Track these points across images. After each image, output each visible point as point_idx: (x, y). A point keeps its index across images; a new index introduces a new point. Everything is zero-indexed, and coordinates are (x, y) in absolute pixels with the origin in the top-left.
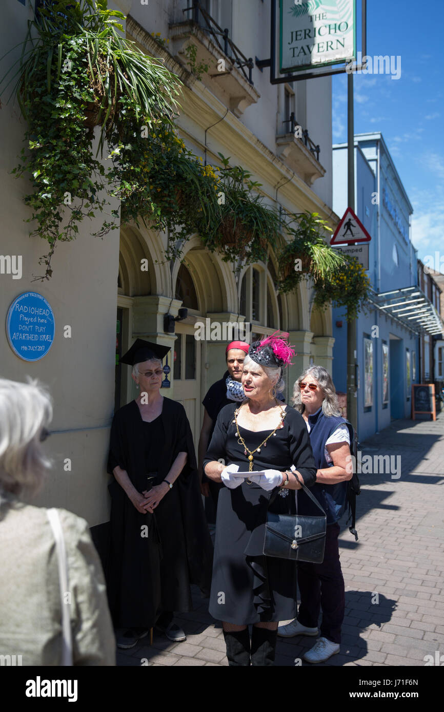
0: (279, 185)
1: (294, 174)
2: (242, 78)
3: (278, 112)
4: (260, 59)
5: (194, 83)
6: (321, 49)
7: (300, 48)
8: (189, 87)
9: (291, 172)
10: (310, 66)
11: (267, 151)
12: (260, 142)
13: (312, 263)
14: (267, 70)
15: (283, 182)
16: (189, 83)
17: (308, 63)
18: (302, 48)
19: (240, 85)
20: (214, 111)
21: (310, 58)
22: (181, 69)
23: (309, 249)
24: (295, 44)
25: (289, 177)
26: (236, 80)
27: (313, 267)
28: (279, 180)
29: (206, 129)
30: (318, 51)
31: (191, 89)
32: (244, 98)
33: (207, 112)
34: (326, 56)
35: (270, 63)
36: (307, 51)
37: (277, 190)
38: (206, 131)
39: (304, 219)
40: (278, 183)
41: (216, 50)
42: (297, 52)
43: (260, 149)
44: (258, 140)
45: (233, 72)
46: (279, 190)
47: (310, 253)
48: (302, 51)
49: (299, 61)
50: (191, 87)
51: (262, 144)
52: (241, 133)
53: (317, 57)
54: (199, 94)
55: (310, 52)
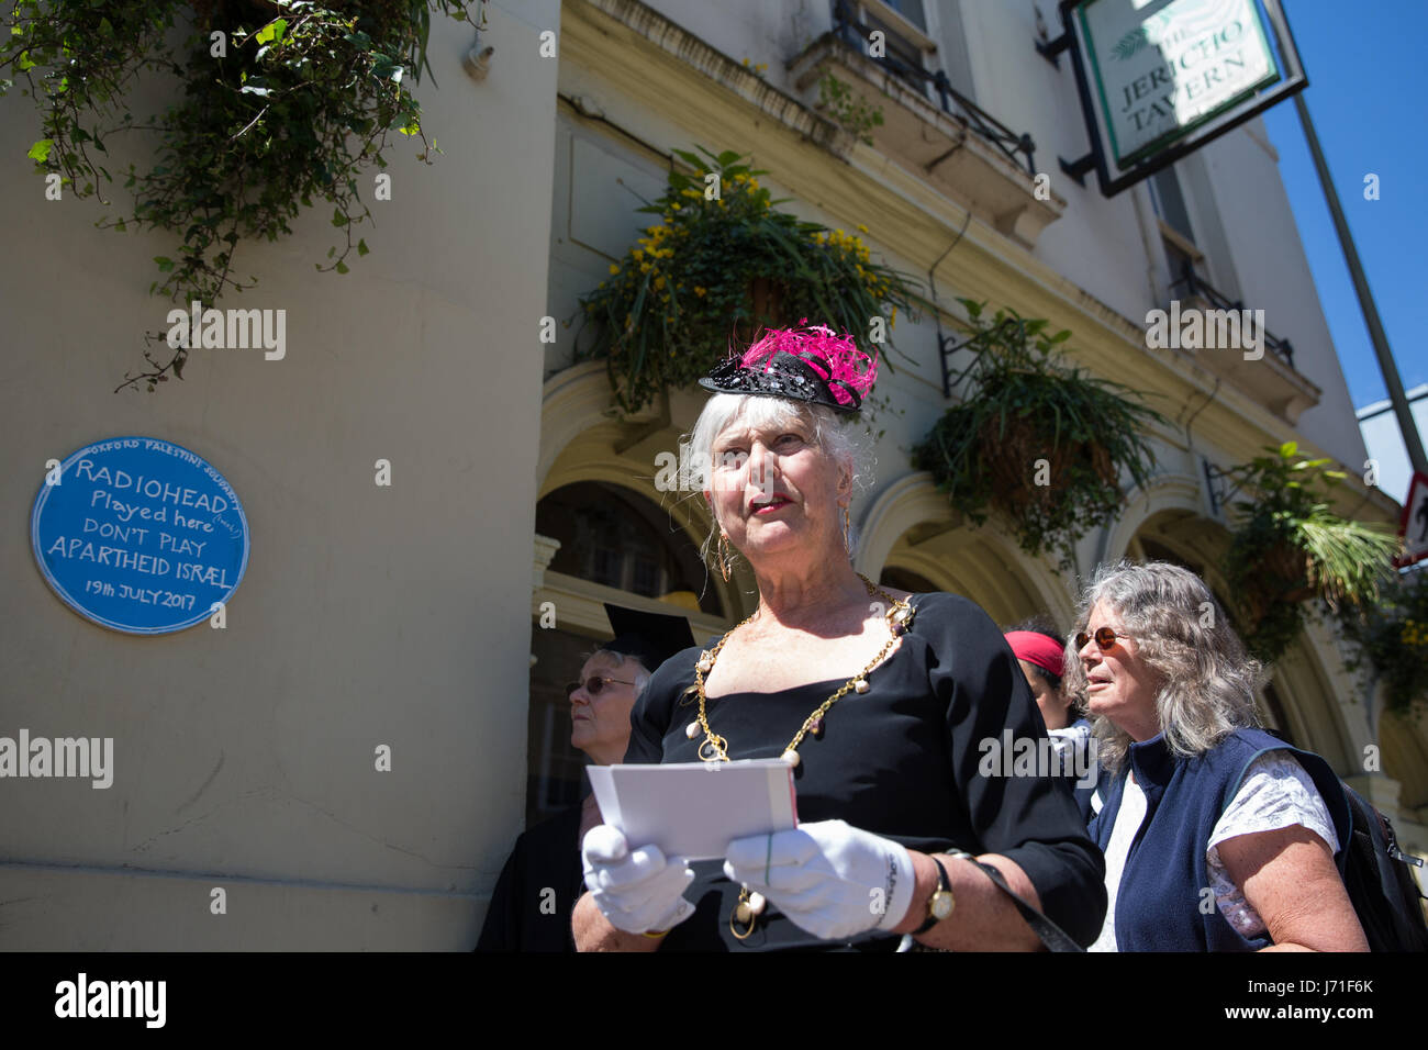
0: (1188, 415)
1: (1218, 380)
2: (1002, 159)
3: (1152, 268)
4: (1071, 159)
5: (852, 150)
6: (1194, 92)
7: (1148, 107)
8: (841, 158)
9: (1211, 378)
10: (1179, 132)
11: (1119, 321)
12: (1090, 297)
13: (1310, 562)
14: (1092, 177)
15: (1195, 404)
16: (839, 150)
17: (1171, 126)
18: (1154, 106)
19: (1001, 175)
20: (931, 219)
21: (1172, 117)
22: (805, 116)
23: (1294, 530)
24: (1136, 106)
25: (1209, 390)
26: (986, 163)
27: (1317, 573)
28: (1185, 401)
29: (929, 267)
30: (1190, 97)
31: (847, 163)
32: (1023, 208)
33: (916, 225)
34: (1209, 98)
35: (1095, 160)
36: (1164, 108)
37: (1188, 427)
38: (931, 273)
39: (1267, 472)
40: (1185, 408)
41: (909, 95)
42: (1144, 118)
43: (1096, 315)
44: (1083, 293)
45: (971, 145)
46: (1193, 427)
47: (1297, 540)
48: (1155, 111)
49: (1152, 131)
50: (846, 154)
51: (1098, 302)
52: (1027, 274)
53: (1187, 109)
54: (876, 176)
55: (1172, 106)
